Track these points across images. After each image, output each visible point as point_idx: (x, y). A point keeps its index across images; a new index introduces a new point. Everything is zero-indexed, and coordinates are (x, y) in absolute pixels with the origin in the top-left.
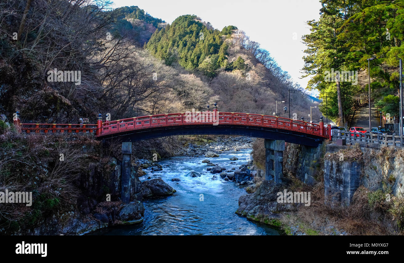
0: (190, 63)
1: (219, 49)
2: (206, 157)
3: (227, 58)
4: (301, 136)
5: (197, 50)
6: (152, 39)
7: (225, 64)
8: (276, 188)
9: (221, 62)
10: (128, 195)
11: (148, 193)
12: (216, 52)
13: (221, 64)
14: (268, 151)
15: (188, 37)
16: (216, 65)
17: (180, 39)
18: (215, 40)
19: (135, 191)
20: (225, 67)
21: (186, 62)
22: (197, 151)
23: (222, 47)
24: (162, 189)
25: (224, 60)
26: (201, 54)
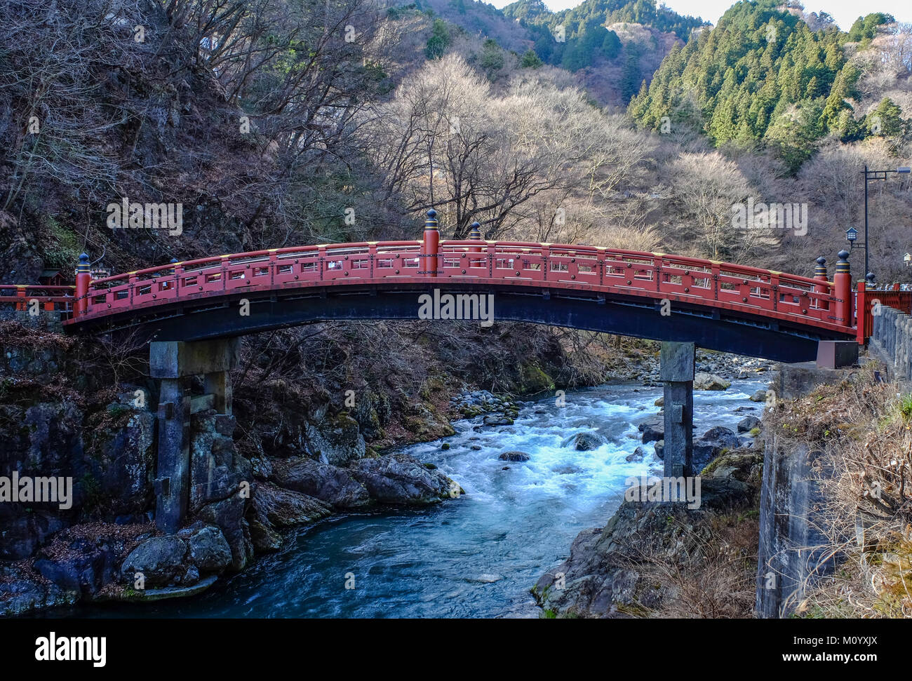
0: (744, 127)
1: (832, 81)
3: (848, 107)
5: (768, 89)
6: (662, 72)
7: (841, 123)
8: (656, 517)
9: (832, 118)
10: (171, 506)
11: (354, 497)
12: (823, 90)
13: (830, 123)
15: (754, 57)
16: (817, 128)
17: (730, 63)
18: (825, 57)
19: (205, 494)
20: (840, 130)
21: (735, 123)
23: (841, 77)
24: (403, 485)
25: (840, 110)
26: (778, 97)
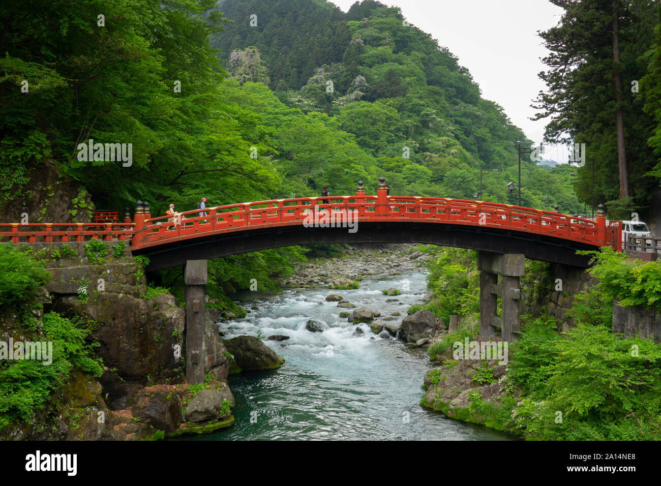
2: (330, 288)
4: (559, 245)
10: (200, 370)
14: (487, 277)
19: (213, 362)
22: (310, 277)
